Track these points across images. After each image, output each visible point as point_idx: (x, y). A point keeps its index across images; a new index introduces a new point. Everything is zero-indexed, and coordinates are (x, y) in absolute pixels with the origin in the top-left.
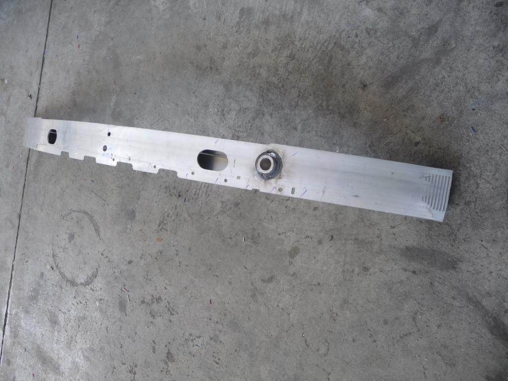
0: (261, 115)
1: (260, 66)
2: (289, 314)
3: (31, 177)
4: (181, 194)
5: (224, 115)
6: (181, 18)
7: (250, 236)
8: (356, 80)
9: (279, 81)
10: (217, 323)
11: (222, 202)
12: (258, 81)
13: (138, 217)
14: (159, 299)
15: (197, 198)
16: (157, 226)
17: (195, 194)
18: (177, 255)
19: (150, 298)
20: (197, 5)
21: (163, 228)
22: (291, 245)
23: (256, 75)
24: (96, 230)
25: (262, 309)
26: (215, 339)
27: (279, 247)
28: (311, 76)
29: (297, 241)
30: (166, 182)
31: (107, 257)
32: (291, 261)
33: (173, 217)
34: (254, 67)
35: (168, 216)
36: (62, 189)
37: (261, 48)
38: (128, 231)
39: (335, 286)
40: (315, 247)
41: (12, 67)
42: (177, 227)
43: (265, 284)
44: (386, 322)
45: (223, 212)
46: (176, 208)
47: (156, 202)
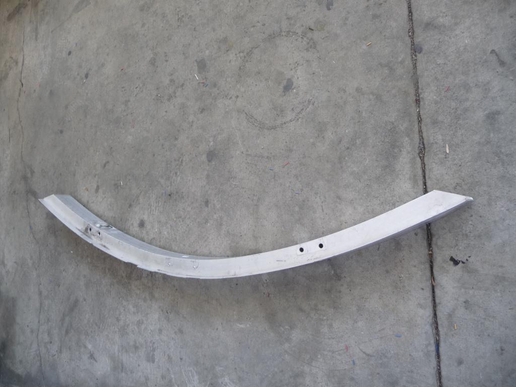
0: (128, 275)
4: (169, 197)
6: (204, 364)
7: (119, 187)
10: (127, 115)
13: (204, 158)
15: (156, 199)
16: (184, 159)
18: (163, 145)
19: (178, 94)
20: (190, 375)
21: (179, 160)
25: (106, 144)
26: (127, 102)
35: (176, 173)
37: (136, 328)
38: (211, 139)
45: (138, 197)
46: (171, 183)
47: (190, 180)
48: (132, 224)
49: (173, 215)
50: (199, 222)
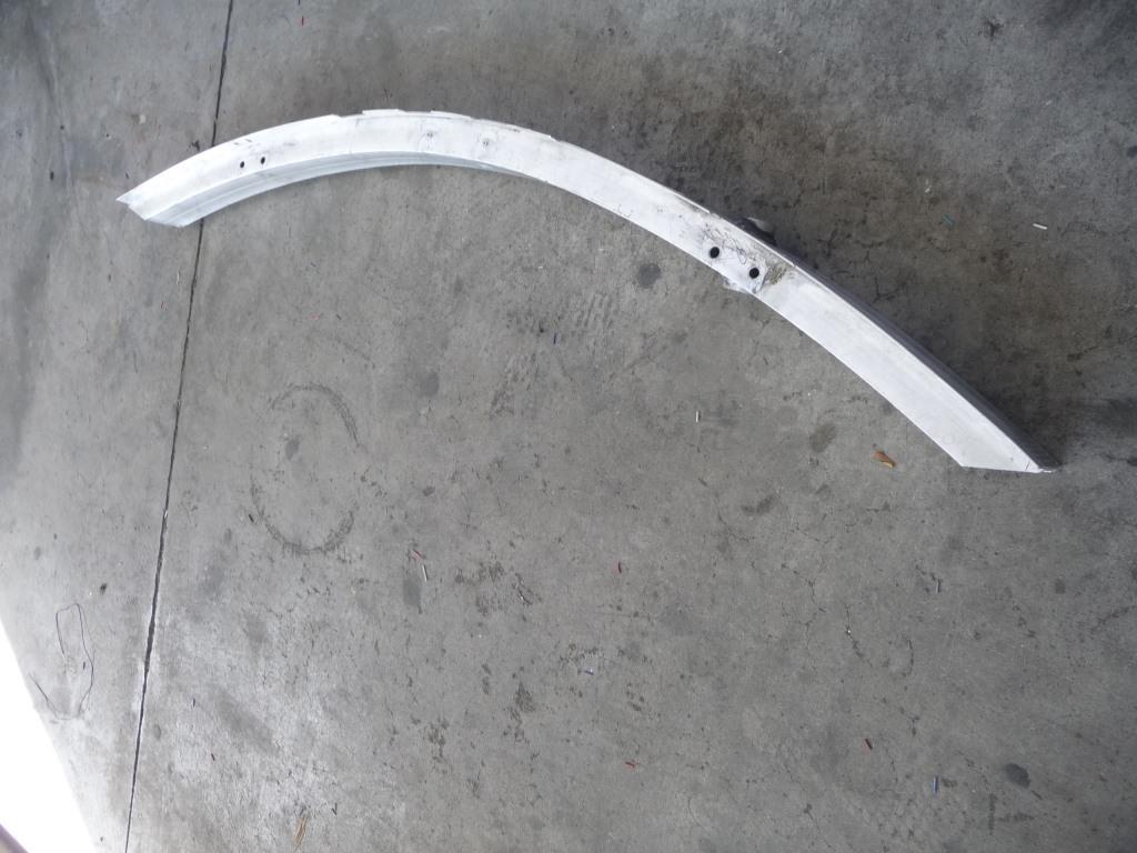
0: (735, 127)
1: (731, 13)
2: (811, 584)
3: (201, 321)
4: (545, 327)
5: (644, 135)
7: (713, 409)
8: (972, 17)
9: (778, 41)
10: (636, 614)
11: (645, 336)
12: (724, 48)
13: (444, 388)
14: (497, 571)
15: (584, 332)
16: (489, 405)
17: (579, 322)
18: (538, 465)
19: (475, 568)
21: (503, 407)
22: (815, 421)
23: (721, 34)
24: (347, 425)
25: (747, 576)
26: (631, 653)
27: (784, 429)
28: (856, 21)
29: (830, 411)
30: (510, 302)
31: (373, 484)
32: (815, 458)
33: (528, 380)
34: (716, 16)
35: (515, 379)
36: (269, 342)
38: (423, 420)
39: (929, 509)
40: (874, 422)
41: (154, 86)
42: (535, 402)
43: (751, 518)
44: (1060, 588)
45: (646, 357)
46: (533, 360)
47: (486, 350)
48: (682, 281)
49: (543, 278)
50: (484, 249)
